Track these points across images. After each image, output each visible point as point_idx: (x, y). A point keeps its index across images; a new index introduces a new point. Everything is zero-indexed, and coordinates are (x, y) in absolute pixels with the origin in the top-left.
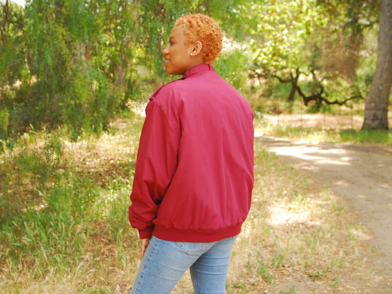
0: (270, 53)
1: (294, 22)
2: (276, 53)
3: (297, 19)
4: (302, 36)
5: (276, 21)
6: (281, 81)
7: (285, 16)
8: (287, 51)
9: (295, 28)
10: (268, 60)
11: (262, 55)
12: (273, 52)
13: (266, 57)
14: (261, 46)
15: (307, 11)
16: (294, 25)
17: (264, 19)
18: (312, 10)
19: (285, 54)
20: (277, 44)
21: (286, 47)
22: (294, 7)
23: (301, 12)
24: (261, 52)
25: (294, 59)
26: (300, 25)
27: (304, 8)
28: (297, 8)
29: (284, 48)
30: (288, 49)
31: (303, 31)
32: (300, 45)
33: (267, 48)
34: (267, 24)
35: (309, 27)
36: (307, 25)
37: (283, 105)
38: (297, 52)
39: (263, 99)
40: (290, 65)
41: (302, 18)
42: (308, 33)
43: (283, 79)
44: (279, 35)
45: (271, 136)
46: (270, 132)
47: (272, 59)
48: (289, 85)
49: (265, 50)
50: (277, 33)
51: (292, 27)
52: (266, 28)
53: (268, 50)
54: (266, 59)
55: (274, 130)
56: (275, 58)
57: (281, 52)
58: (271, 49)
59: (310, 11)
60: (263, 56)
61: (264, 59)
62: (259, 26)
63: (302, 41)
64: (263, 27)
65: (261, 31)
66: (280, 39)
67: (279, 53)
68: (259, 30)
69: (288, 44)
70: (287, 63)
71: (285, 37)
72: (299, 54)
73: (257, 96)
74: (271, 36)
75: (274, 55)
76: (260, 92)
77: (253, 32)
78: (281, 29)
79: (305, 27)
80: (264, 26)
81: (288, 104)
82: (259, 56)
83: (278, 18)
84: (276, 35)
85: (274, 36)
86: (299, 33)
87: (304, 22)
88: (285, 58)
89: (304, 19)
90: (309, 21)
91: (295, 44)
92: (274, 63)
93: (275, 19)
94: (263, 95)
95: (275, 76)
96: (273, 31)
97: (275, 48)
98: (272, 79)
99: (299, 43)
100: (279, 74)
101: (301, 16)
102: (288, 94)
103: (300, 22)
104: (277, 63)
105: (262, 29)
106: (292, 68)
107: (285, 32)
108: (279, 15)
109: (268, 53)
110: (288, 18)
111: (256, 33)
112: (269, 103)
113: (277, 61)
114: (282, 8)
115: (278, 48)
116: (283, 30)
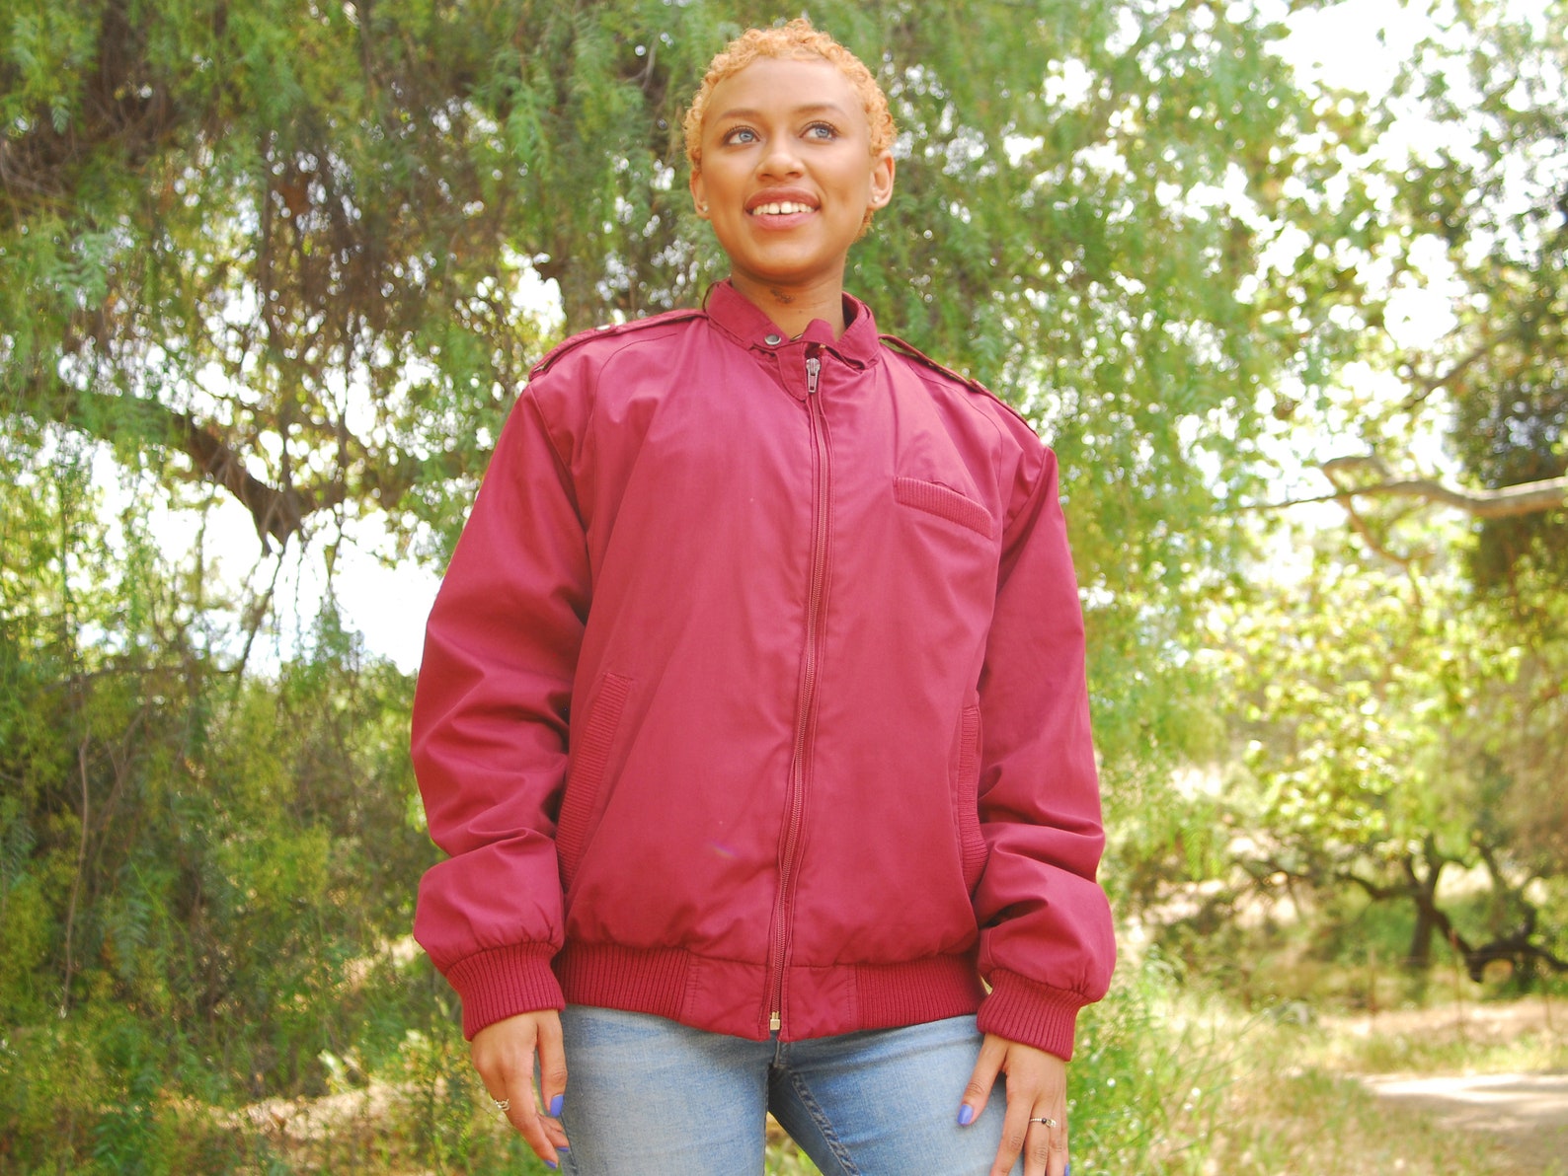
0: (1324, 787)
1: (1398, 671)
2: (1344, 788)
3: (1406, 656)
4: (1433, 719)
5: (1334, 670)
6: (1375, 893)
7: (1365, 651)
8: (1384, 777)
9: (1403, 692)
10: (1316, 811)
11: (1295, 793)
12: (1332, 784)
13: (1312, 804)
14: (1288, 760)
15: (1441, 628)
16: (1398, 682)
17: (1290, 666)
18: (1459, 623)
19: (1377, 788)
20: (1347, 753)
21: (1379, 761)
22: (1394, 614)
23: (1420, 632)
24: (1289, 783)
25: (1413, 804)
26: (1422, 678)
27: (1430, 619)
28: (1402, 618)
29: (1373, 767)
30: (1389, 769)
31: (1437, 701)
32: (1429, 752)
33: (1311, 770)
34: (1302, 684)
35: (1454, 685)
36: (1448, 677)
37: (1389, 984)
38: (1421, 777)
39: (1314, 967)
40: (1399, 826)
41: (1425, 654)
42: (1455, 706)
43: (1381, 884)
44: (1348, 720)
45: (1350, 1069)
46: (1343, 1058)
47: (1332, 808)
48: (1405, 910)
49: (1301, 777)
50: (1339, 711)
51: (1391, 688)
52: (1300, 698)
53: (1316, 777)
54: (1310, 811)
55: (1357, 1051)
56: (1344, 804)
57: (1363, 783)
58: (1325, 773)
59: (1450, 625)
60: (1298, 800)
61: (1302, 811)
62: (1274, 693)
63: (1433, 736)
64: (1288, 696)
65: (1283, 710)
66: (1354, 732)
67: (1356, 786)
68: (1272, 706)
69: (1387, 752)
70: (1389, 820)
71: (1371, 727)
72: (1428, 784)
73: (1289, 957)
74: (1321, 726)
75: (1338, 794)
76: (1301, 942)
77: (1254, 714)
78: (1353, 698)
79: (1438, 684)
80: (1293, 690)
81: (1409, 983)
82: (1284, 799)
83: (1338, 658)
84: (1338, 719)
85: (1330, 725)
86: (1421, 709)
87: (1436, 668)
88: (1380, 801)
89: (1434, 658)
90: (1453, 663)
91: (1411, 750)
92: (1341, 824)
93: (1328, 663)
94: (1311, 954)
95: (1349, 878)
96: (1324, 705)
97: (1338, 771)
98: (1338, 888)
99: (1424, 743)
100: (1363, 868)
101: (1421, 644)
102: (1406, 943)
103: (1421, 667)
104: (1354, 824)
105: (1285, 703)
106: (1407, 836)
107: (1371, 706)
108: (1343, 648)
109: (1314, 787)
110: (1377, 657)
111: (1266, 717)
112: (1337, 979)
113: (1350, 815)
114: (1349, 624)
115: (1349, 768)
116: (1361, 701)
